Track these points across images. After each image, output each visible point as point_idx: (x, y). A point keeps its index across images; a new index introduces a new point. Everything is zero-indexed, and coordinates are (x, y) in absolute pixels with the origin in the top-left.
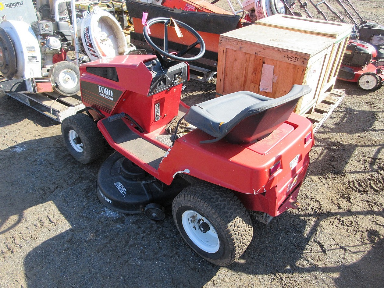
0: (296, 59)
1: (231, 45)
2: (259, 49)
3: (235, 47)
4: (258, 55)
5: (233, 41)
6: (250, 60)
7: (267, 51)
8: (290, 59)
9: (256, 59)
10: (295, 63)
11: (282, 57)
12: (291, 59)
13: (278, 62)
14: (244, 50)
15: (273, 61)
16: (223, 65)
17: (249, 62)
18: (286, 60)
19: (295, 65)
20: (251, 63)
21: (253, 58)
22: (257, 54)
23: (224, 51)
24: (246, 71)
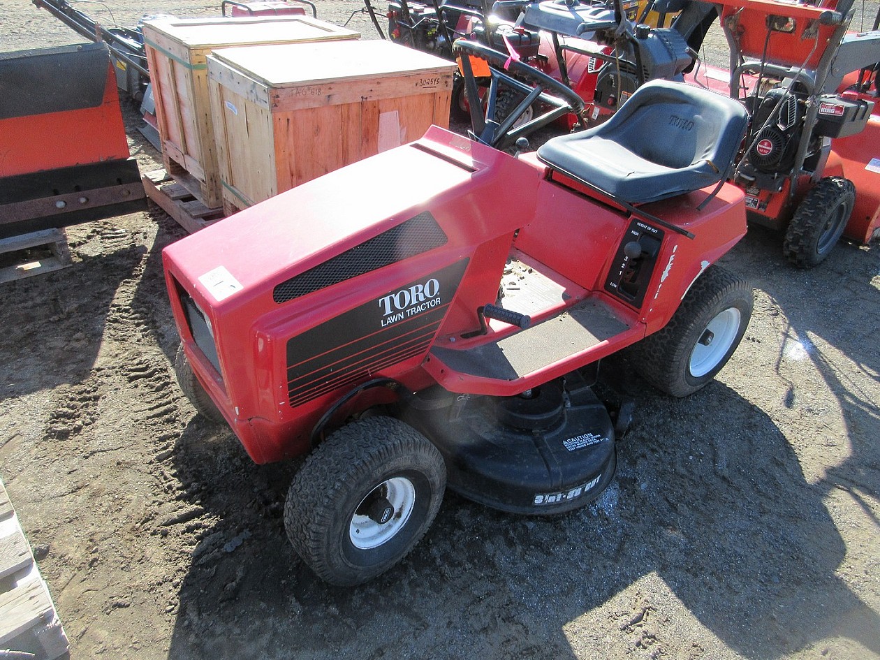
0: (436, 82)
1: (304, 100)
2: (370, 87)
3: (314, 101)
4: (368, 100)
5: (309, 89)
6: (349, 118)
7: (385, 85)
8: (426, 86)
9: (364, 110)
10: (435, 90)
11: (413, 87)
12: (428, 86)
13: (404, 100)
14: (336, 100)
15: (396, 102)
16: (290, 155)
17: (348, 123)
18: (420, 90)
19: (434, 94)
20: (353, 122)
21: (355, 110)
22: (366, 98)
23: (288, 120)
24: (345, 145)
